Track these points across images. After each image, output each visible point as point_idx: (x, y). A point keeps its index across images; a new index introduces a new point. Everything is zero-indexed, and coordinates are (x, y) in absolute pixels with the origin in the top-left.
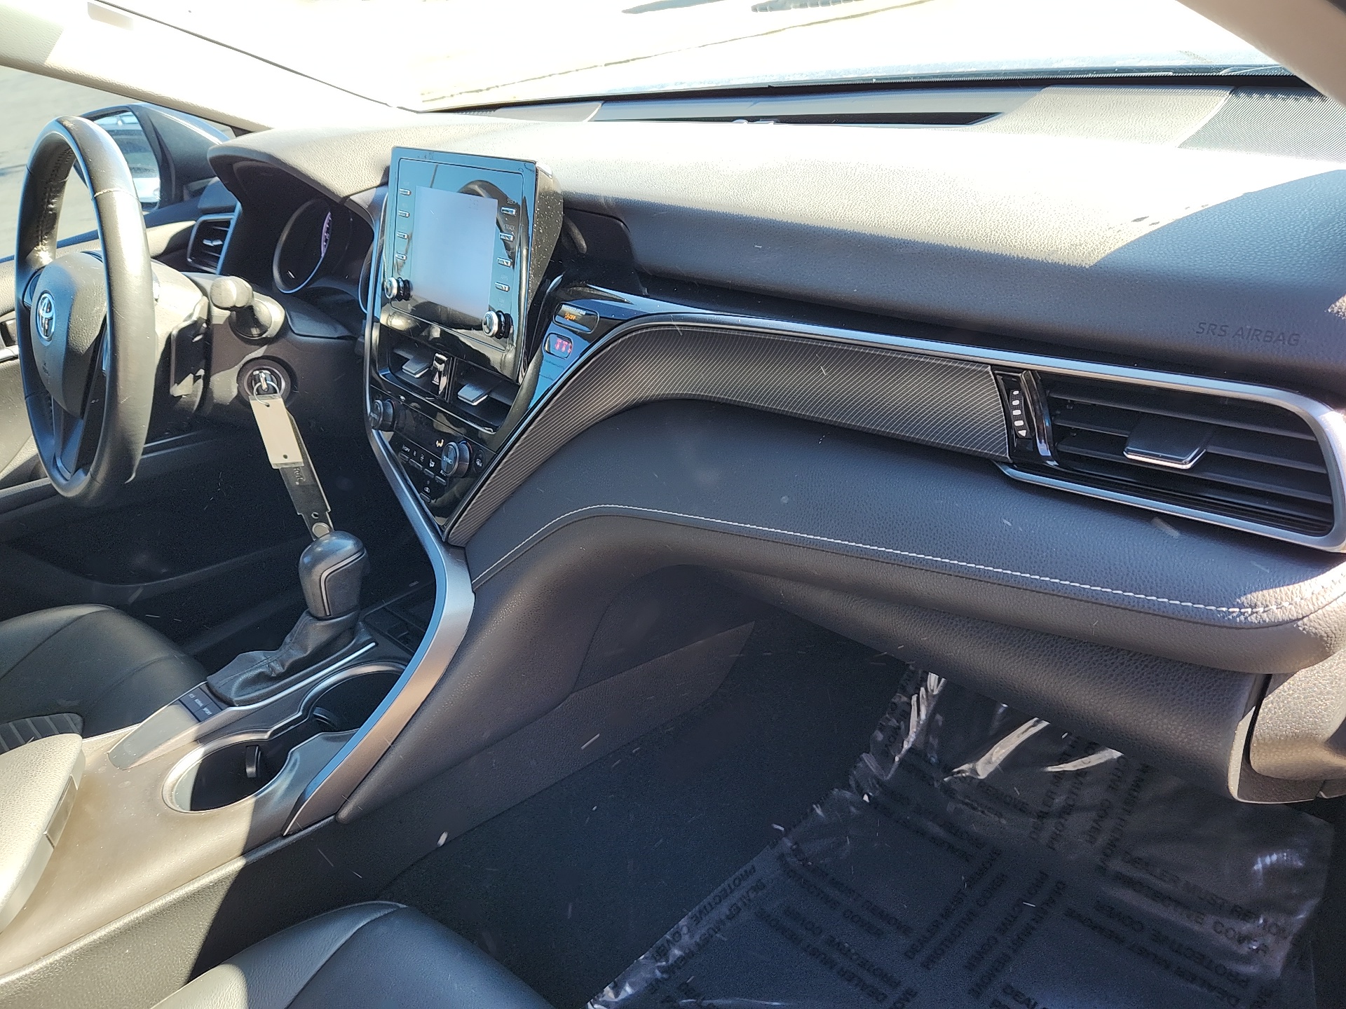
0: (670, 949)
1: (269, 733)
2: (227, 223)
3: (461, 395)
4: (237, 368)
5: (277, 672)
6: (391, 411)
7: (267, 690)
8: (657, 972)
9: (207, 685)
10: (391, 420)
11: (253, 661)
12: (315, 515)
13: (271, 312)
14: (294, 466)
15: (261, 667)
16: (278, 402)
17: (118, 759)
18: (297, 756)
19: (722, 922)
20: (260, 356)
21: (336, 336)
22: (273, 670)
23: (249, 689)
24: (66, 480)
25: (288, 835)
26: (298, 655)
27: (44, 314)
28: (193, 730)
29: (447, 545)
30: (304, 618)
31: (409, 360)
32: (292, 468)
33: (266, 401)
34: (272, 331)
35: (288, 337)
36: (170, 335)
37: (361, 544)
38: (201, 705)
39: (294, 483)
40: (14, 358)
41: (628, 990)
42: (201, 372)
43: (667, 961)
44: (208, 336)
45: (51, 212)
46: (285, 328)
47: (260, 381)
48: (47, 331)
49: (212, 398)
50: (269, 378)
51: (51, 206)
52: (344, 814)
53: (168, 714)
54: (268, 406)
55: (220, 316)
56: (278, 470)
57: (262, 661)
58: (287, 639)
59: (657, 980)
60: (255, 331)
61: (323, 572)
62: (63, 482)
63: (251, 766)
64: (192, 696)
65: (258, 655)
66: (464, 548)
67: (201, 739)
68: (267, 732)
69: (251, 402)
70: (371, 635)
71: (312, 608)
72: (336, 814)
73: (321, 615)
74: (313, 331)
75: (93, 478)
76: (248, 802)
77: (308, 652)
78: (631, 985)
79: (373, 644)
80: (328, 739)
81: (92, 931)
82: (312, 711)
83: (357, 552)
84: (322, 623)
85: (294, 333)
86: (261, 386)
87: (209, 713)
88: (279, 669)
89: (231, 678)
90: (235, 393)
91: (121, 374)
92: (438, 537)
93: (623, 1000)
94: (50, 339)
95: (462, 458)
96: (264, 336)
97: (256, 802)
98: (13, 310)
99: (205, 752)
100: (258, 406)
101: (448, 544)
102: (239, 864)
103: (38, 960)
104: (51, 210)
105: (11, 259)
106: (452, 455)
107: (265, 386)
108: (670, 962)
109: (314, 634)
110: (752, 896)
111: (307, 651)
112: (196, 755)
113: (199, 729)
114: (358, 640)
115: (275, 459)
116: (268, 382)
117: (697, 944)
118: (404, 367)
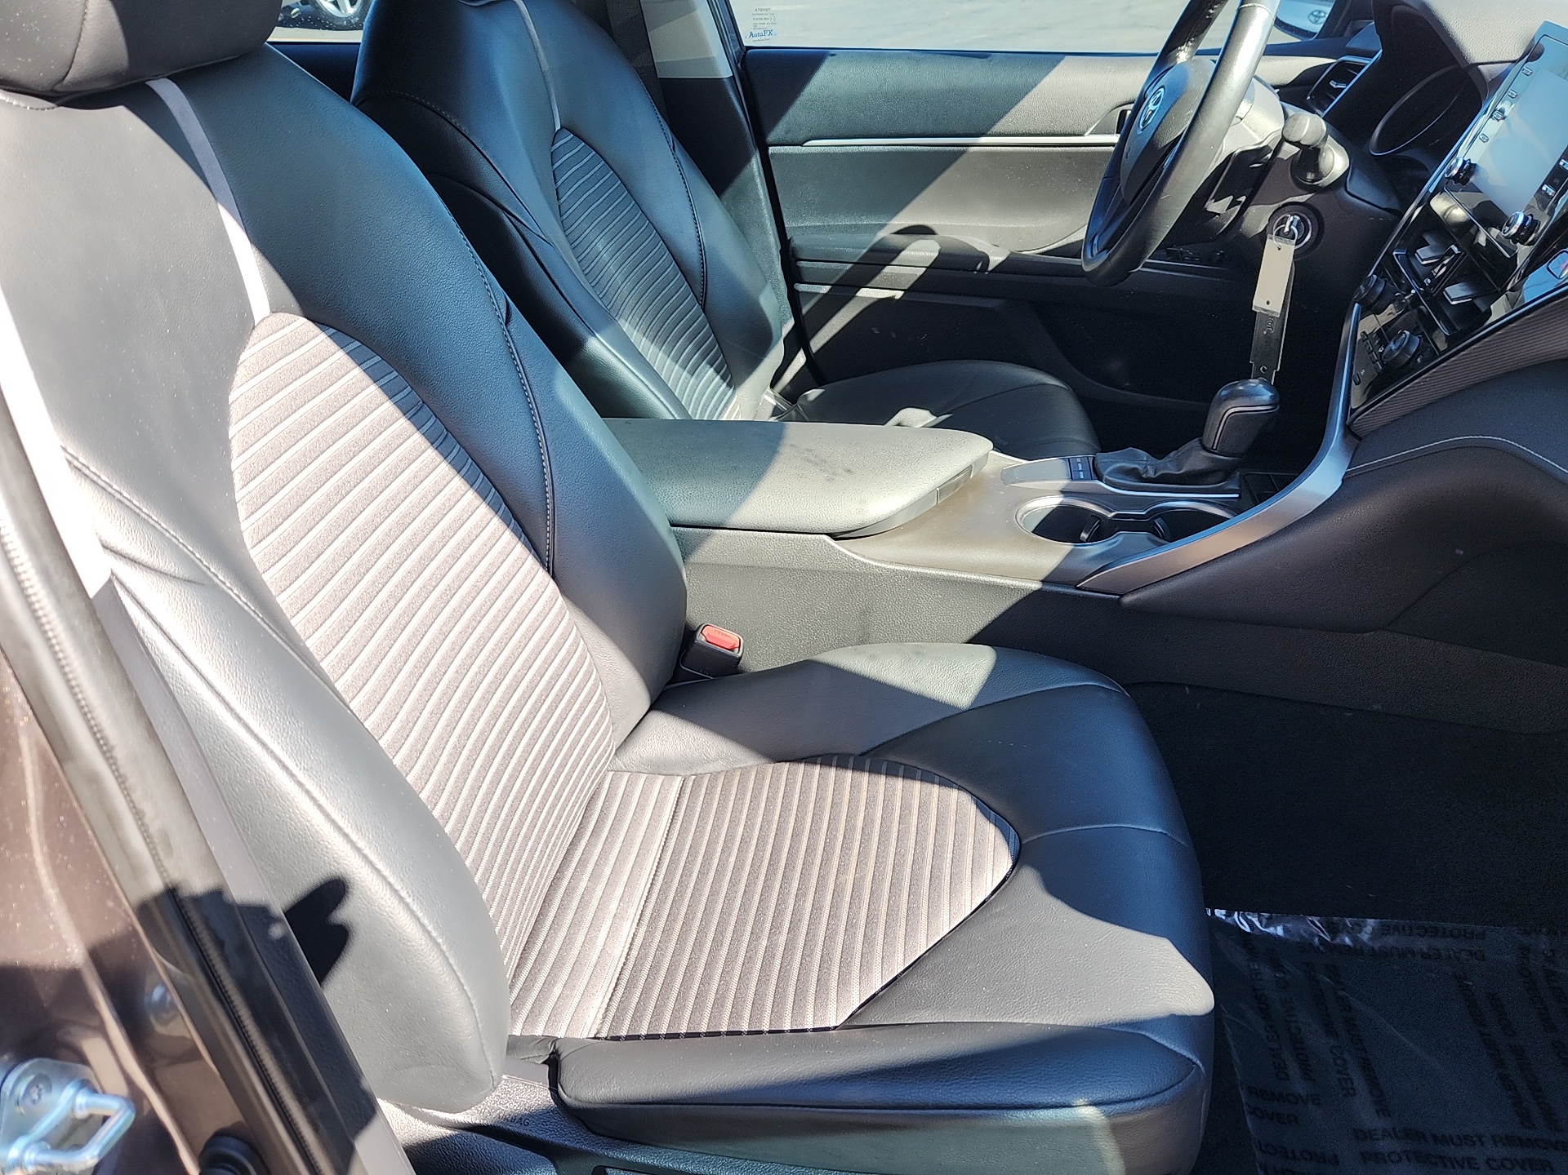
0: (1342, 932)
1: (1113, 514)
2: (1359, 67)
3: (1448, 292)
4: (1276, 206)
5: (1148, 475)
6: (1380, 289)
7: (1133, 483)
8: (1316, 940)
9: (1094, 458)
10: (1375, 299)
11: (1135, 458)
12: (1264, 369)
13: (1336, 161)
14: (1270, 314)
15: (1139, 464)
16: (1290, 248)
17: (1006, 476)
18: (1120, 538)
19: (1412, 953)
20: (1302, 201)
21: (1385, 207)
22: (1146, 472)
23: (1121, 476)
24: (1092, 256)
25: (1079, 589)
26: (1172, 470)
27: (1151, 107)
28: (1063, 483)
29: (1348, 430)
30: (1195, 443)
31: (1428, 245)
32: (1268, 316)
33: (1280, 244)
34: (1326, 181)
35: (1337, 192)
36: (1232, 154)
37: (1278, 399)
38: (1080, 469)
39: (1261, 331)
40: (1112, 145)
41: (1280, 931)
42: (1243, 199)
43: (1332, 939)
44: (1268, 166)
45: (1207, 17)
46: (1341, 181)
47: (1285, 224)
48: (1145, 122)
49: (1240, 227)
50: (1295, 223)
51: (1211, 11)
52: (1127, 599)
53: (1055, 464)
54: (1279, 249)
55: (1289, 150)
56: (1256, 313)
57: (1141, 460)
58: (1172, 454)
59: (1311, 945)
60: (1310, 176)
61: (1233, 408)
62: (1089, 256)
63: (1086, 532)
64: (1079, 460)
65: (1144, 455)
66: (1360, 439)
67: (1065, 492)
68: (1111, 512)
69: (1268, 240)
70: (1240, 487)
71: (1205, 438)
72: (1122, 596)
73: (1209, 446)
74: (1366, 195)
75: (1109, 258)
76: (1067, 547)
77: (1181, 472)
78: (1285, 930)
79: (1237, 496)
80: (1150, 539)
81: (928, 567)
82: (1156, 518)
83: (1269, 405)
84: (1205, 453)
85: (1346, 190)
86: (1284, 228)
87: (1082, 477)
88: (1151, 474)
89: (1113, 462)
90: (1261, 230)
91: (1174, 173)
92: (1345, 418)
93: (1269, 933)
94: (1143, 130)
95: (1405, 350)
96: (1316, 183)
97: (1072, 550)
98: (1133, 103)
99: (1062, 502)
100: (1271, 244)
101: (1350, 429)
102: (1036, 586)
103: (891, 563)
104: (1209, 14)
105: (1155, 55)
106: (1398, 344)
107: (1287, 229)
108: (1334, 942)
109: (1195, 459)
110: (1463, 956)
111: (1180, 470)
112: (1054, 501)
113: (1068, 484)
114: (1227, 484)
115: (1258, 302)
116: (1292, 227)
117: (1373, 948)
118: (1418, 251)
